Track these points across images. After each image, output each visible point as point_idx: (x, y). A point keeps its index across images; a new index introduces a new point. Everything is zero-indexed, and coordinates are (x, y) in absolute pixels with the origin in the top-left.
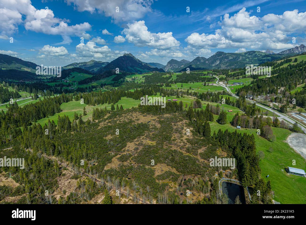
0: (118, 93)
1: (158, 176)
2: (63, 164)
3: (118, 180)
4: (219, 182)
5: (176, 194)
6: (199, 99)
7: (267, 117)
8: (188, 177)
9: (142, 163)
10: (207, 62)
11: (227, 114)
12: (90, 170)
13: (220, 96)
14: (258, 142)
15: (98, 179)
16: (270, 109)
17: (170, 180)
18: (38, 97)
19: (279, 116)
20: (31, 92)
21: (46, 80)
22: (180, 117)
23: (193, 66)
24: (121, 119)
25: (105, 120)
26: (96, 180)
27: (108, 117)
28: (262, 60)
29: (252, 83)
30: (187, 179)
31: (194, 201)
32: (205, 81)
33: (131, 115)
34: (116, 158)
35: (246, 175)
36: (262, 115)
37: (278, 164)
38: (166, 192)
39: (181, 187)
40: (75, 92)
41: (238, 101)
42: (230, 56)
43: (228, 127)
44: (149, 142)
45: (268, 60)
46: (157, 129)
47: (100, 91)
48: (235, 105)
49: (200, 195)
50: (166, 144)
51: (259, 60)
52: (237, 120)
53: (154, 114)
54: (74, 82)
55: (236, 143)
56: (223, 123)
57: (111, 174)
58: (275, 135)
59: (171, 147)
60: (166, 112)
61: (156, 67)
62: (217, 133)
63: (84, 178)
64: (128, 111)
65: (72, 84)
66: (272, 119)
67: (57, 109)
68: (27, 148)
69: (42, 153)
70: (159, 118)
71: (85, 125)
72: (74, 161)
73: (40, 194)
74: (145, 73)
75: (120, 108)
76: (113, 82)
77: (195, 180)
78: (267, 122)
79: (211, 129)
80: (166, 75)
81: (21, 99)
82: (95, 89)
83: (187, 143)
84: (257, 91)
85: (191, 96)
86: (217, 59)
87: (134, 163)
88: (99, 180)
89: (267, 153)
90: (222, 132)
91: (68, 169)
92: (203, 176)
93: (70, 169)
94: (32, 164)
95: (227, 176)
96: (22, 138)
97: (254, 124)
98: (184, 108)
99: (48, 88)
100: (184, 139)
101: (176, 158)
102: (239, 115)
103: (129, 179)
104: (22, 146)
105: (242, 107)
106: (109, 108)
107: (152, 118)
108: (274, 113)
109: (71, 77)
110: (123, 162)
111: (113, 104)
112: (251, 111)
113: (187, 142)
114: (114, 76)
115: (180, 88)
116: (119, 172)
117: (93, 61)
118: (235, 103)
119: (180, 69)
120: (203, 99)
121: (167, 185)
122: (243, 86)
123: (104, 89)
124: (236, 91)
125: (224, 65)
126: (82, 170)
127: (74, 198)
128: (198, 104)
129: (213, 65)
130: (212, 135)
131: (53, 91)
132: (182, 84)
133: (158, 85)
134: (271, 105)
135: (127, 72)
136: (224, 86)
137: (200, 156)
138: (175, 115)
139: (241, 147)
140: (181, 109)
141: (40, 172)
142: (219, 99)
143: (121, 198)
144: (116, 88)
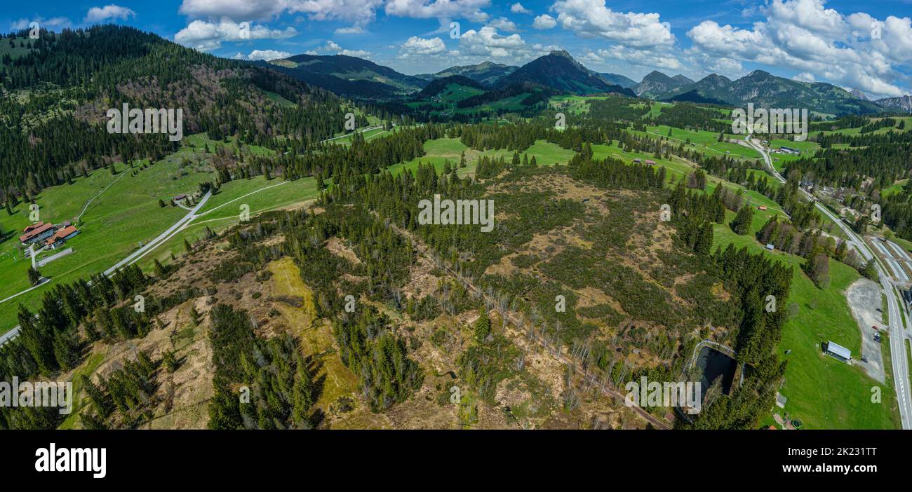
0: (529, 132)
1: (583, 308)
2: (419, 246)
3: (505, 298)
4: (697, 346)
5: (608, 347)
6: (702, 168)
7: (828, 236)
8: (639, 324)
9: (556, 279)
10: (732, 89)
11: (754, 214)
12: (461, 269)
13: (749, 171)
14: (797, 285)
15: (471, 286)
16: (839, 220)
17: (603, 321)
18: (392, 127)
19: (850, 240)
20: (383, 118)
21: (405, 98)
22: (654, 202)
23: (699, 93)
24: (530, 185)
25: (499, 182)
26: (468, 286)
27: (505, 177)
28: (843, 108)
29: (818, 154)
30: (637, 328)
31: (637, 366)
32: (723, 131)
33: (551, 180)
34: (509, 258)
35: (751, 344)
36: (821, 230)
37: (814, 334)
38: (590, 340)
39: (620, 338)
40: (451, 121)
41: (783, 189)
42: (781, 84)
43: (749, 242)
44: (578, 241)
45: (855, 111)
46: (601, 217)
47: (495, 122)
48: (775, 197)
49: (652, 360)
50: (613, 251)
51: (838, 107)
52: (772, 231)
53: (600, 186)
54: (451, 102)
55: (755, 279)
56: (741, 231)
57: (496, 283)
58: (830, 276)
59: (623, 260)
60: (625, 186)
61: (619, 83)
62: (723, 250)
63: (449, 279)
64: (547, 170)
65: (446, 105)
66: (837, 242)
67: (418, 150)
68: (372, 209)
69: (391, 222)
70: (610, 196)
71: (461, 187)
72: (436, 246)
73: (385, 283)
74: (593, 93)
75: (529, 162)
76: (522, 107)
77: (653, 332)
78: (825, 248)
79: (714, 240)
80: (637, 103)
81: (368, 129)
82: (486, 118)
83: (658, 259)
84: (823, 175)
85: (688, 158)
86: (755, 86)
87: (542, 274)
88: (474, 288)
89: (805, 309)
90: (735, 250)
91: (426, 258)
92: (669, 328)
93: (429, 258)
94: (377, 235)
95: (715, 337)
96: (366, 192)
97: (802, 245)
98: (666, 183)
99: (408, 111)
100: (652, 249)
101: (627, 284)
102: (778, 221)
103: (527, 300)
104: (366, 205)
105: (787, 205)
106: (509, 159)
107: (594, 194)
108: (842, 231)
109: (446, 92)
110: (520, 267)
111: (517, 151)
112: (803, 217)
113: (658, 257)
114: (525, 96)
115: (665, 137)
116: (510, 284)
117: (488, 63)
118: (776, 194)
119: (670, 94)
120: (712, 171)
121: (596, 328)
122: (800, 158)
123: (504, 119)
124: (783, 167)
125: (766, 101)
126: (448, 264)
127: (431, 305)
128: (699, 180)
129: (744, 99)
130: (713, 251)
131: (415, 117)
132: (671, 130)
133: (618, 124)
134: (843, 212)
135: (555, 90)
136: (760, 149)
137: (677, 290)
138: (644, 196)
139: (762, 289)
140: (660, 186)
141: (386, 250)
142: (745, 178)
143: (506, 328)
144: (528, 121)
